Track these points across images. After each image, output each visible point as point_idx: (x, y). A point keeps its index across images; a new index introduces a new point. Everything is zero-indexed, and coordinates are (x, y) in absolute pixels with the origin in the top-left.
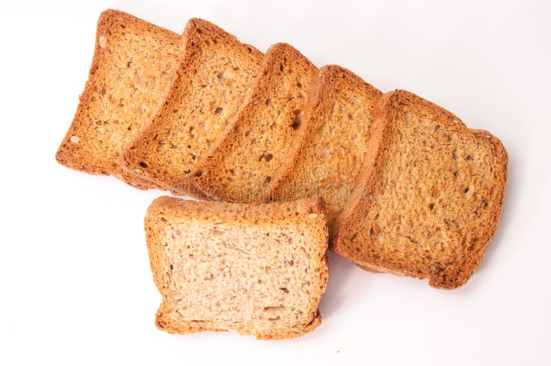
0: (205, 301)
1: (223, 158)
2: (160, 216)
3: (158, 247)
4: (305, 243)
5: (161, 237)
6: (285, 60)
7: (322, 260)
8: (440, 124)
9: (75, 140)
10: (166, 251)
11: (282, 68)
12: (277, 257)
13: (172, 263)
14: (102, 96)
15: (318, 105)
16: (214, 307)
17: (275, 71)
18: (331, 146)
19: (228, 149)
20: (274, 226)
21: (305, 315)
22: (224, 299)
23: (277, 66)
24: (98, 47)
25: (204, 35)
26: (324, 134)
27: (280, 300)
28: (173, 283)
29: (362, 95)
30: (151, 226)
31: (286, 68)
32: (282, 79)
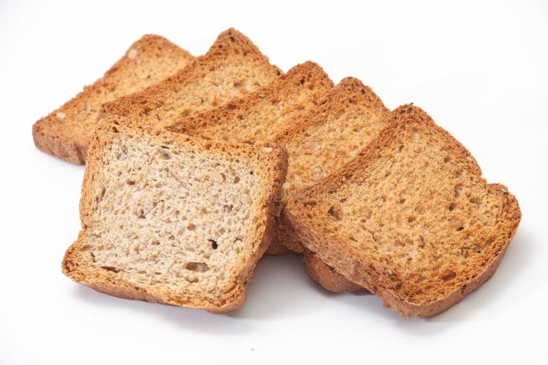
0: (126, 242)
1: (205, 124)
2: (113, 125)
3: (98, 162)
4: (252, 185)
5: (105, 150)
6: (310, 76)
7: (264, 207)
8: (451, 156)
9: (61, 116)
10: (105, 170)
11: (302, 82)
12: (216, 196)
13: (106, 186)
14: (108, 93)
15: (324, 103)
16: (132, 251)
17: (294, 80)
18: (324, 144)
19: (213, 119)
20: (225, 154)
21: (226, 280)
22: (145, 244)
23: (299, 77)
24: (126, 57)
25: (235, 43)
26: (321, 130)
27: (205, 256)
28: (98, 211)
29: (377, 116)
30: (99, 135)
31: (307, 84)
32: (299, 90)
